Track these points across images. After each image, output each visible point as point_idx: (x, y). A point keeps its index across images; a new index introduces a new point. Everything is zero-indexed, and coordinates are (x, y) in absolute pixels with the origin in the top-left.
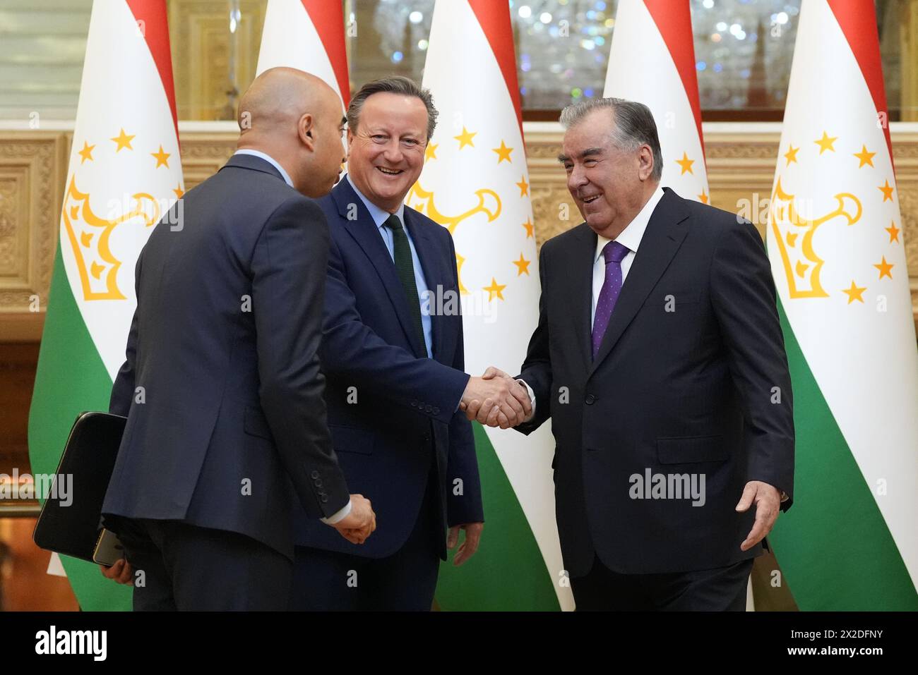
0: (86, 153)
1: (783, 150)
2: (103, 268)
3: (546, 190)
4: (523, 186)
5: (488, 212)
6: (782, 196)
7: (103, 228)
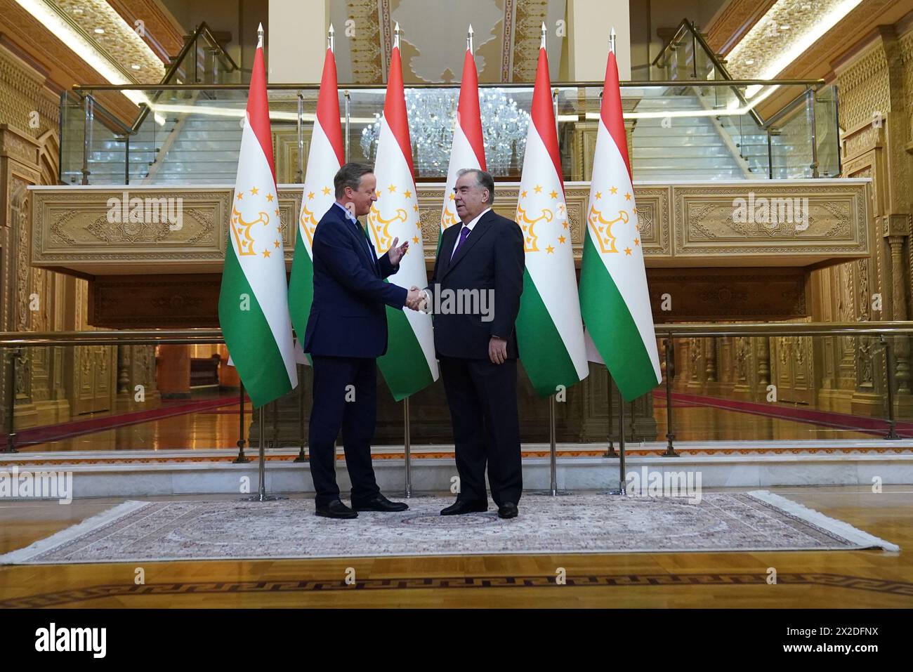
0: (240, 196)
1: (521, 193)
2: (247, 242)
3: (427, 210)
4: (416, 208)
5: (401, 218)
6: (521, 211)
7: (247, 227)
